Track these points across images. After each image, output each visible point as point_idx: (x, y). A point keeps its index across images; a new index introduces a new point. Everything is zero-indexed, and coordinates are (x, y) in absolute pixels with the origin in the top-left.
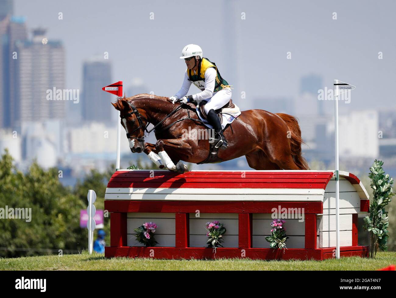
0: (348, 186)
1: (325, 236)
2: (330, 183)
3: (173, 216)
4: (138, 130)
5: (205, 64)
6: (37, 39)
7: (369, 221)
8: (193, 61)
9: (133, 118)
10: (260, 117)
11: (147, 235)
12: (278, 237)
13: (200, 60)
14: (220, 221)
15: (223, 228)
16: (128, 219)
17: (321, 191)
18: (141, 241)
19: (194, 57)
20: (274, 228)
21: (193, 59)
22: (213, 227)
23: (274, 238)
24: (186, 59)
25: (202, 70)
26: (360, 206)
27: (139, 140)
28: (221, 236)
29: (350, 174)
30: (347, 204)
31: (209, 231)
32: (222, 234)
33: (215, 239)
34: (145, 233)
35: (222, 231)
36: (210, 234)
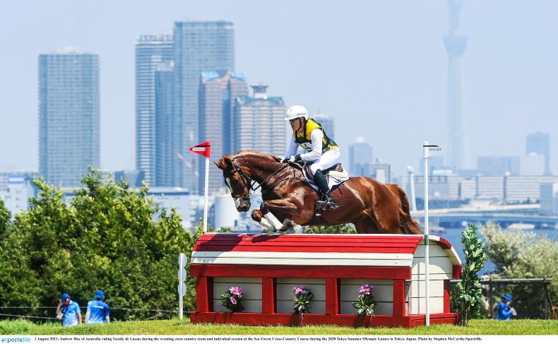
0: (438, 251)
1: (414, 302)
2: (419, 249)
3: (260, 281)
4: (243, 189)
5: (310, 124)
6: (258, 96)
7: (461, 288)
8: (298, 121)
9: (237, 176)
10: (368, 185)
11: (233, 301)
12: (366, 304)
13: (306, 122)
14: (308, 287)
15: (310, 294)
16: (214, 284)
17: (410, 256)
18: (228, 306)
19: (299, 118)
20: (361, 293)
21: (298, 120)
22: (300, 292)
23: (361, 304)
24: (290, 120)
25: (308, 131)
26: (451, 271)
27: (244, 199)
28: (307, 302)
29: (441, 239)
30: (439, 269)
31: (295, 297)
32: (309, 301)
33: (301, 304)
34: (231, 298)
35: (308, 296)
36: (297, 300)
